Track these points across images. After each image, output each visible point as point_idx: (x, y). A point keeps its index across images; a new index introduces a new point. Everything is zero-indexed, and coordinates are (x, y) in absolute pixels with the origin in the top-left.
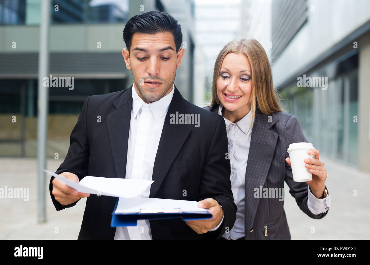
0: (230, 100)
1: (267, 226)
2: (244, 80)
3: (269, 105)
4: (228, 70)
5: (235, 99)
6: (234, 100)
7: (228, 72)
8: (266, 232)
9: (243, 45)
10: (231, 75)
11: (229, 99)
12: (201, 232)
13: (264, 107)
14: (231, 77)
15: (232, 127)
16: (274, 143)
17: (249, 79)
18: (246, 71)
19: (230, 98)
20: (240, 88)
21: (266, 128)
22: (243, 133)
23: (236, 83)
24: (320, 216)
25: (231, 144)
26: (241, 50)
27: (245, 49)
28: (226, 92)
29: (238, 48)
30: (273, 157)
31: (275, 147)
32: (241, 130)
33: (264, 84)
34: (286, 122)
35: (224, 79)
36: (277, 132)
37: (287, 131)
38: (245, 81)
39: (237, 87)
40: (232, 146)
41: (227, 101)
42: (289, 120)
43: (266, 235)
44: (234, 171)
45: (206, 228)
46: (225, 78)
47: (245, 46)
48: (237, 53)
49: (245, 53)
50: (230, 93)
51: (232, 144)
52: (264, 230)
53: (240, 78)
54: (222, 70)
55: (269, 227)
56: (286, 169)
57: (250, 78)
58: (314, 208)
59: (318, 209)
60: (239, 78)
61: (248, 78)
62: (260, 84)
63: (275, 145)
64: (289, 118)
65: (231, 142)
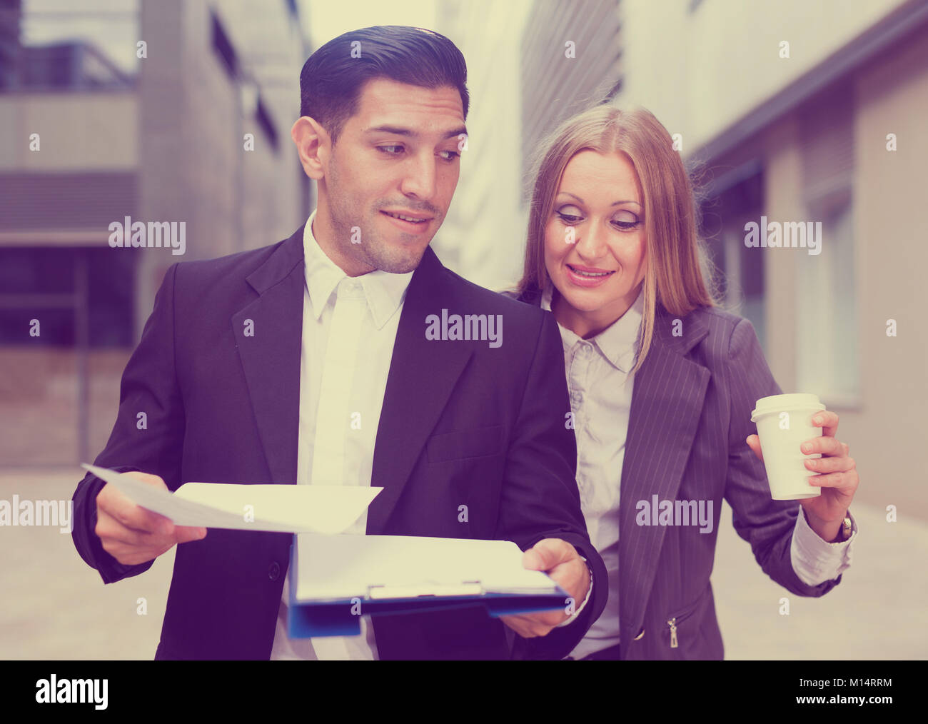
0: (585, 282)
1: (674, 619)
2: (623, 225)
3: (686, 290)
4: (577, 198)
5: (596, 277)
6: (593, 280)
7: (578, 203)
8: (674, 635)
9: (618, 129)
10: (585, 214)
11: (582, 279)
12: (533, 633)
13: (676, 297)
14: (586, 219)
15: (580, 351)
16: (701, 394)
17: (636, 223)
18: (628, 202)
19: (584, 276)
20: (610, 249)
21: (677, 355)
22: (610, 368)
23: (601, 234)
24: (822, 589)
25: (579, 397)
26: (613, 144)
27: (626, 141)
28: (574, 260)
29: (606, 137)
30: (695, 433)
31: (701, 405)
32: (606, 359)
33: (676, 234)
34: (731, 337)
35: (566, 222)
36: (705, 364)
37: (733, 362)
38: (625, 230)
39: (603, 246)
40: (581, 401)
41: (575, 284)
42: (736, 330)
43: (674, 645)
44: (586, 471)
45: (545, 623)
46: (569, 220)
47: (623, 130)
48: (602, 150)
49: (627, 150)
50: (583, 263)
51: (582, 398)
52: (667, 630)
53: (612, 222)
54: (562, 198)
55: (679, 620)
56: (731, 465)
57: (639, 220)
58: (810, 568)
59: (821, 571)
60: (608, 222)
61: (634, 221)
62: (666, 237)
63: (702, 400)
64: (735, 326)
65: (577, 392)
